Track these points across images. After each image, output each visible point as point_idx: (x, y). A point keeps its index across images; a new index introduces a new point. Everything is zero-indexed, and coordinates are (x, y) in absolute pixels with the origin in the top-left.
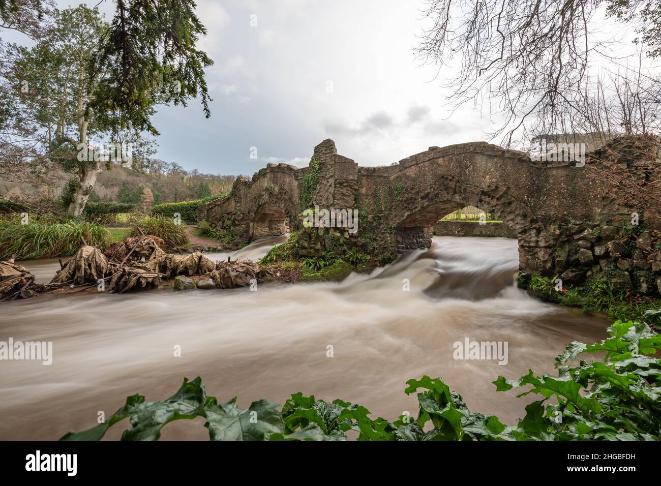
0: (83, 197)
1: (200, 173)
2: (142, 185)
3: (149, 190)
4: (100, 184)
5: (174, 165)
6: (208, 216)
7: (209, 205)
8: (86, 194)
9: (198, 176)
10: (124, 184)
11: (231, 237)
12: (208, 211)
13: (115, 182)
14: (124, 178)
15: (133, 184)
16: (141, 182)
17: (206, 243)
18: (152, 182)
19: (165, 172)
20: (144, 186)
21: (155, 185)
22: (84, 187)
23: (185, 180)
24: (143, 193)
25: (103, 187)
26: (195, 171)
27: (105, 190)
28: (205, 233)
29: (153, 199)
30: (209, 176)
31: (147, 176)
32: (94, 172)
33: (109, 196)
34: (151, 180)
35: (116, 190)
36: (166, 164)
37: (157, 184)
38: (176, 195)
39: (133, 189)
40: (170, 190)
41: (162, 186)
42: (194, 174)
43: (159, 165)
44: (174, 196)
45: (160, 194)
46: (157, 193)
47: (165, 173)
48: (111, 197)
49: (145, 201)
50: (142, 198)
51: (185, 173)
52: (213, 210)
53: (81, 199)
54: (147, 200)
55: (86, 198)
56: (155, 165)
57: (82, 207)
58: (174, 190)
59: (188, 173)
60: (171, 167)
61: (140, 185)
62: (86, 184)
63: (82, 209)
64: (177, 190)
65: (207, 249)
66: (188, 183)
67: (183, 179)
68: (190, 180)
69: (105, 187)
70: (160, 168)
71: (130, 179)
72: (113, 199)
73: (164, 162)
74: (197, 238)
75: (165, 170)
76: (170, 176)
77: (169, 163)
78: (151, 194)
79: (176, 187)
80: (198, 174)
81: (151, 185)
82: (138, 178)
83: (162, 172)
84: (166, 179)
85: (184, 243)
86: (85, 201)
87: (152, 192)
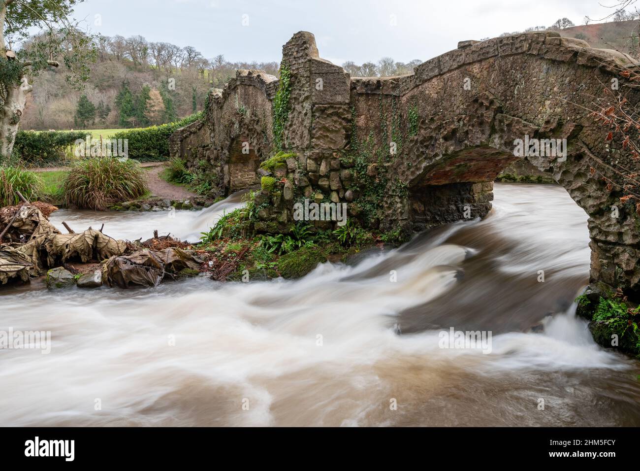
0: (10, 127)
1: (227, 61)
2: (147, 86)
3: (157, 92)
4: (93, 87)
5: (190, 50)
6: (182, 150)
7: (182, 131)
8: (13, 122)
9: (224, 66)
10: (124, 84)
11: (207, 184)
12: (181, 141)
13: (111, 82)
14: (123, 76)
15: (135, 83)
16: (146, 81)
17: (174, 193)
18: (160, 79)
19: (177, 63)
20: (150, 86)
21: (165, 84)
22: (10, 113)
23: (206, 74)
24: (149, 98)
25: (97, 90)
26: (220, 59)
27: (100, 95)
28: (177, 177)
29: (163, 105)
30: (240, 65)
31: (153, 70)
32: (21, 89)
33: (105, 104)
34: (158, 76)
35: (113, 93)
36: (178, 49)
38: (194, 98)
39: (135, 92)
40: (186, 90)
42: (218, 64)
43: (169, 51)
44: (192, 99)
45: (172, 98)
46: (168, 96)
47: (179, 65)
48: (108, 105)
49: (152, 109)
50: (148, 105)
51: (205, 62)
52: (188, 140)
54: (156, 108)
56: (163, 53)
57: (10, 142)
58: (191, 90)
59: (210, 62)
60: (185, 54)
61: (145, 85)
62: (12, 109)
63: (12, 145)
64: (195, 91)
66: (211, 78)
67: (203, 72)
68: (213, 73)
69: (100, 90)
70: (170, 56)
71: (130, 76)
72: (111, 107)
73: (175, 47)
74: (164, 184)
75: (178, 59)
76: (184, 68)
77: (181, 48)
78: (161, 98)
79: (194, 85)
80: (223, 63)
81: (159, 84)
82: (141, 74)
83: (173, 63)
84: (180, 73)
85: (141, 194)
86: (14, 134)
87: (161, 95)
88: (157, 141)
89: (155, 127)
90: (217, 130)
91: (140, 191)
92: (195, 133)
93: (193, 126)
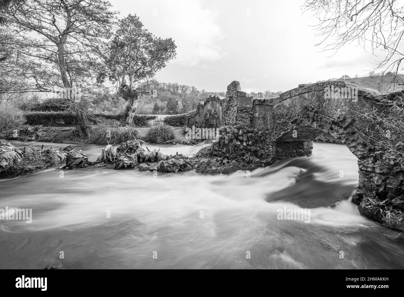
0: (132, 113)
1: (206, 91)
3: (181, 102)
5: (193, 88)
6: (188, 123)
7: (189, 116)
8: (133, 112)
9: (205, 93)
10: (170, 99)
12: (188, 120)
13: (166, 98)
14: (170, 96)
15: (174, 99)
16: (177, 98)
18: (182, 98)
19: (188, 92)
20: (178, 100)
21: (183, 99)
22: (132, 109)
23: (198, 96)
24: (178, 104)
25: (161, 101)
26: (203, 91)
29: (182, 107)
31: (180, 95)
32: (137, 101)
34: (181, 97)
35: (166, 102)
37: (185, 99)
39: (173, 102)
40: (191, 102)
41: (187, 100)
42: (203, 92)
43: (186, 88)
44: (192, 105)
45: (186, 104)
46: (184, 104)
47: (189, 93)
49: (179, 108)
50: (177, 107)
51: (198, 92)
52: (191, 120)
53: (132, 114)
54: (180, 108)
55: (134, 114)
56: (184, 88)
57: (132, 118)
59: (200, 92)
60: (191, 89)
61: (177, 100)
62: (133, 107)
63: (132, 119)
64: (194, 102)
65: (182, 143)
67: (197, 95)
68: (201, 96)
70: (186, 90)
71: (172, 96)
72: (165, 107)
73: (188, 86)
74: (181, 135)
75: (189, 91)
76: (191, 94)
77: (190, 87)
78: (182, 104)
79: (194, 100)
80: (205, 92)
81: (182, 99)
82: (176, 96)
83: (187, 92)
84: (189, 96)
85: (173, 139)
86: (133, 116)
87: (182, 103)
88: (180, 119)
89: (179, 115)
90: (201, 117)
91: (173, 137)
92: (193, 117)
93: (193, 115)
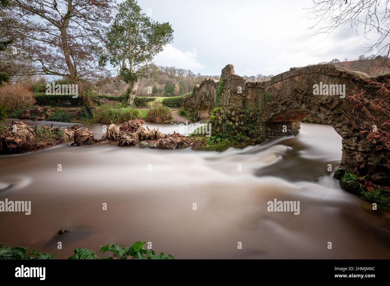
0: (133, 95)
1: (201, 75)
3: (178, 85)
5: (189, 71)
6: (185, 105)
9: (200, 77)
10: (167, 82)
11: (192, 117)
12: (185, 102)
13: (163, 81)
14: (167, 80)
15: (171, 82)
16: (174, 82)
17: (181, 119)
18: (179, 81)
19: (185, 75)
20: (176, 83)
22: (133, 91)
23: (194, 79)
24: (175, 87)
25: (159, 84)
26: (199, 74)
28: (182, 114)
29: (179, 90)
30: (206, 76)
31: (177, 78)
32: (137, 83)
33: (161, 89)
34: (178, 80)
35: (164, 85)
36: (185, 71)
37: (181, 82)
38: (189, 87)
39: (171, 85)
40: (187, 85)
41: (184, 83)
42: (198, 76)
44: (189, 88)
45: (182, 87)
46: (181, 86)
47: (185, 76)
48: (162, 89)
49: (176, 91)
50: (175, 89)
51: (194, 75)
52: (187, 102)
53: (133, 96)
55: (134, 96)
56: (181, 72)
57: (132, 100)
58: (189, 85)
59: (196, 75)
60: (188, 73)
61: (174, 83)
62: (134, 89)
64: (190, 85)
65: (179, 123)
66: (196, 80)
68: (197, 79)
69: (160, 84)
70: (183, 73)
71: (170, 80)
73: (184, 70)
74: (178, 116)
76: (187, 77)
77: (187, 70)
79: (190, 83)
80: (200, 76)
81: (178, 83)
82: (173, 79)
84: (185, 79)
87: (179, 86)
88: (177, 101)
89: (176, 97)
91: (170, 118)
92: (189, 99)
93: (189, 97)
